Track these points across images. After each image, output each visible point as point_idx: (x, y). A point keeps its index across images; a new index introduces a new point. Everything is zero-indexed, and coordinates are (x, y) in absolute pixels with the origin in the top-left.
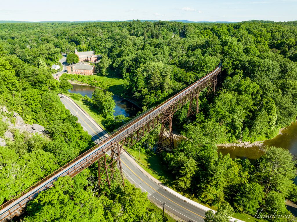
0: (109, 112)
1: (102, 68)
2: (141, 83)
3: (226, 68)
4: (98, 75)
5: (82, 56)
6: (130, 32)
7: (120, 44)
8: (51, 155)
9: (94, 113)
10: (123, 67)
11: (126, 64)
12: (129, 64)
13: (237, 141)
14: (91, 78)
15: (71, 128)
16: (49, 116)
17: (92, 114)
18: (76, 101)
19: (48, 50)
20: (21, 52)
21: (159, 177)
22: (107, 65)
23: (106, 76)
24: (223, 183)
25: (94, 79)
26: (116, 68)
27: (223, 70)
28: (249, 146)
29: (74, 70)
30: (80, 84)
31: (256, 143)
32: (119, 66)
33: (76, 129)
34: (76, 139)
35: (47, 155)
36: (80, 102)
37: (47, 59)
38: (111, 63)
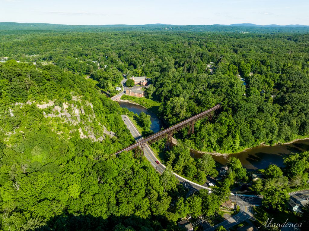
0: (147, 127)
1: (149, 93)
2: (169, 111)
3: (223, 106)
4: (146, 97)
5: (137, 80)
6: (176, 60)
7: (163, 76)
8: (121, 144)
9: (139, 126)
10: (162, 95)
11: (164, 94)
12: (166, 94)
13: (213, 152)
14: (141, 99)
15: (127, 135)
16: (117, 127)
17: (138, 127)
18: (130, 118)
19: (114, 74)
20: (95, 72)
21: (161, 160)
22: (152, 92)
23: (151, 99)
24: (183, 164)
25: (143, 101)
26: (158, 95)
27: (221, 106)
28: (219, 155)
29: (130, 93)
30: (134, 103)
31: (224, 154)
32: (160, 94)
33: (129, 135)
34: (129, 140)
35: (120, 144)
36: (132, 118)
37: (113, 81)
38: (155, 90)
